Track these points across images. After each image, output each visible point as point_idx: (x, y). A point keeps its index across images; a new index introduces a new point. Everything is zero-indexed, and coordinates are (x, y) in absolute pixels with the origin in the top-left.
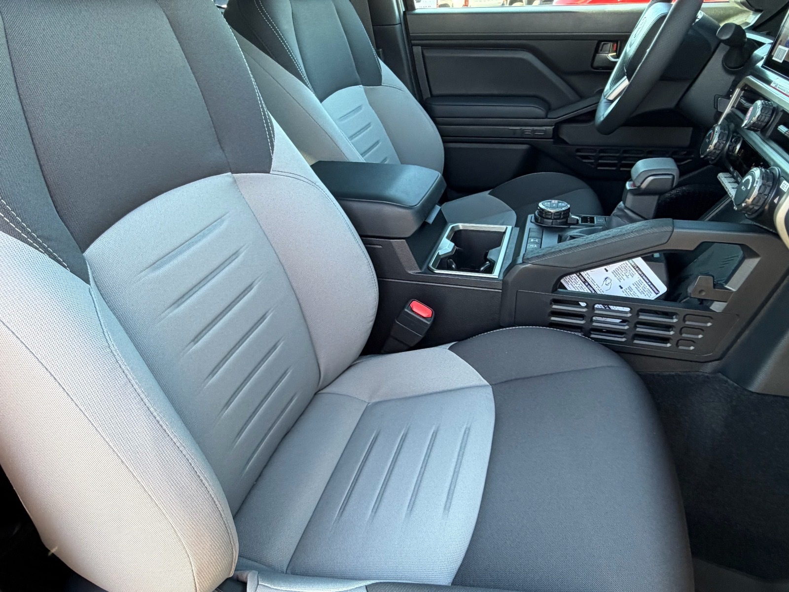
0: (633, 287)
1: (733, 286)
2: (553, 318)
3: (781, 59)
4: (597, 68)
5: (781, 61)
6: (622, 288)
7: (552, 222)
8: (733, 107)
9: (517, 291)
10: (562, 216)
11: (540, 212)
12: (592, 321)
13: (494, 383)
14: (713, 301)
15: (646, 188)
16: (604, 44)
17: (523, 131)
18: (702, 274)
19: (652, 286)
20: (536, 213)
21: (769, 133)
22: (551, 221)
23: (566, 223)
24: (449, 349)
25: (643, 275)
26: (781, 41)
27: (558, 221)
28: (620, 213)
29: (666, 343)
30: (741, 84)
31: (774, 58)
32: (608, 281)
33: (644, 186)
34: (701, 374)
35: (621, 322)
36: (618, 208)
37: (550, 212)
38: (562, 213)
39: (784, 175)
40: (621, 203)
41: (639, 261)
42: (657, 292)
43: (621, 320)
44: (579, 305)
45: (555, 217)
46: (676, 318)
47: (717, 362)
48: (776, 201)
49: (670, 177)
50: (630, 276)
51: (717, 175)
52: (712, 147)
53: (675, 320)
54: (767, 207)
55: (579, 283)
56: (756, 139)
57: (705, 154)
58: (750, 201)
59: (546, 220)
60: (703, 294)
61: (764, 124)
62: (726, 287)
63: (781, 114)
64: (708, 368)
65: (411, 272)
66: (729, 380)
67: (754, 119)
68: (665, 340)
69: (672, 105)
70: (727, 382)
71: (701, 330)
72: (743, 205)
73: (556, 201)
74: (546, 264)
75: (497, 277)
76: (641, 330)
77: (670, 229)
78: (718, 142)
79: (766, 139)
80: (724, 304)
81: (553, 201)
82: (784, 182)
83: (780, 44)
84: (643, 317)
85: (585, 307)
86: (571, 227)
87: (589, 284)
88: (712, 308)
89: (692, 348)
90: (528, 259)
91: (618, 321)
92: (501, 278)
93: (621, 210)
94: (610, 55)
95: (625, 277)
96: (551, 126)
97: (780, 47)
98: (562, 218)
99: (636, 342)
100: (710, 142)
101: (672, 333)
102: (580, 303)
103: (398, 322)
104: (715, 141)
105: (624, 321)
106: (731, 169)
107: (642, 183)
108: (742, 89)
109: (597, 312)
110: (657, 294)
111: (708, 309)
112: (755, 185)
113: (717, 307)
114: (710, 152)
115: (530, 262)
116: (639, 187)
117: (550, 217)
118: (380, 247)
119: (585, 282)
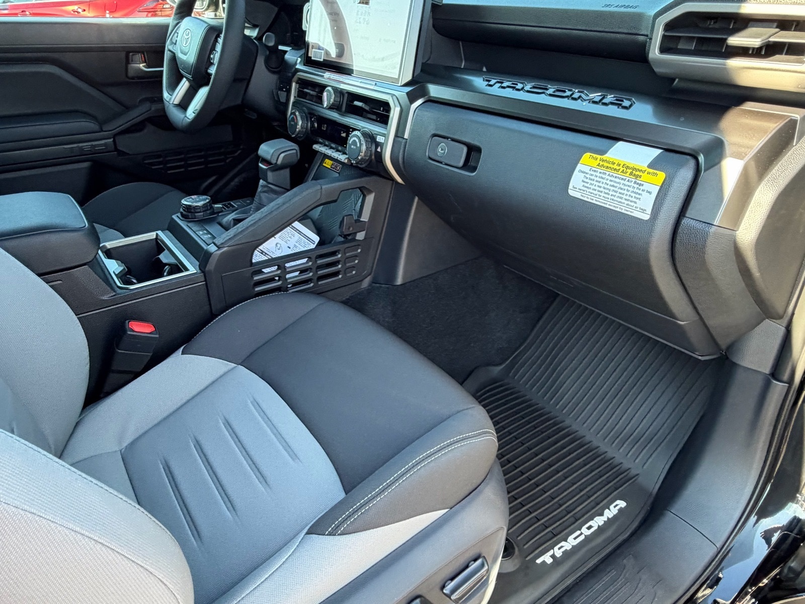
0: (297, 244)
1: (365, 217)
2: (257, 289)
3: (321, 59)
4: (133, 78)
5: (322, 60)
6: (290, 248)
7: (203, 215)
8: (295, 97)
9: (222, 277)
10: (209, 207)
11: (187, 208)
12: (286, 280)
13: (240, 361)
14: (355, 233)
15: (281, 163)
16: (133, 55)
17: (81, 149)
18: (346, 216)
19: (309, 239)
20: (181, 210)
21: (344, 109)
22: (202, 213)
23: (213, 213)
24: (182, 354)
25: (300, 232)
26: (313, 46)
27: (208, 212)
28: (265, 189)
29: (338, 276)
30: (295, 78)
31: (313, 58)
32: (279, 245)
33: (279, 162)
34: (363, 289)
35: (300, 273)
36: (261, 186)
37: (198, 206)
38: (208, 204)
39: (376, 133)
40: (261, 182)
41: (296, 224)
42: (313, 242)
43: (299, 272)
44: (263, 272)
45: (204, 209)
46: (339, 254)
47: (370, 277)
48: (379, 150)
49: (294, 151)
50: (292, 237)
51: (312, 147)
52: (299, 127)
53: (339, 256)
54: (373, 157)
55: (258, 255)
56: (334, 116)
57: (296, 133)
58: (362, 154)
59: (196, 214)
60: (351, 229)
61: (338, 103)
62: (361, 220)
63: (346, 95)
64: (366, 283)
65: (105, 298)
66: (381, 285)
67: (332, 100)
68: (336, 274)
69: (239, 102)
70: (381, 287)
71: (356, 256)
72: (359, 158)
73: (195, 196)
74: (240, 242)
75: (195, 271)
76: (320, 272)
77: (319, 187)
78: (302, 123)
79: (342, 114)
80: (363, 233)
81: (193, 197)
82: (378, 136)
83: (312, 48)
84: (320, 262)
85: (278, 269)
86: (220, 214)
87: (266, 253)
88: (357, 238)
89: (354, 272)
90: (222, 244)
91: (297, 273)
92: (199, 271)
93: (263, 186)
94: (141, 65)
95: (289, 239)
96: (110, 138)
97: (314, 50)
98: (209, 209)
99: (320, 283)
100: (296, 124)
101: (340, 266)
102: (263, 270)
103: (120, 351)
104: (300, 123)
105: (302, 271)
106: (320, 140)
107: (277, 160)
108: (297, 83)
109: (288, 270)
110: (314, 244)
111: (354, 240)
112: (362, 142)
113: (360, 236)
114: (299, 131)
115: (226, 246)
116: (276, 163)
117: (199, 210)
118: (59, 282)
119: (262, 252)
